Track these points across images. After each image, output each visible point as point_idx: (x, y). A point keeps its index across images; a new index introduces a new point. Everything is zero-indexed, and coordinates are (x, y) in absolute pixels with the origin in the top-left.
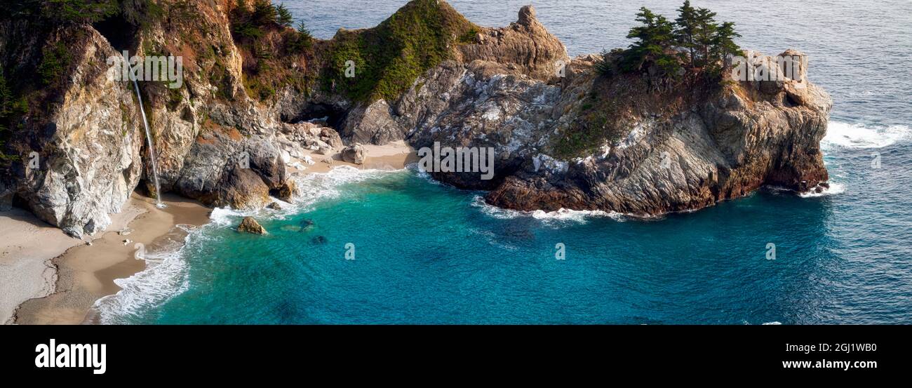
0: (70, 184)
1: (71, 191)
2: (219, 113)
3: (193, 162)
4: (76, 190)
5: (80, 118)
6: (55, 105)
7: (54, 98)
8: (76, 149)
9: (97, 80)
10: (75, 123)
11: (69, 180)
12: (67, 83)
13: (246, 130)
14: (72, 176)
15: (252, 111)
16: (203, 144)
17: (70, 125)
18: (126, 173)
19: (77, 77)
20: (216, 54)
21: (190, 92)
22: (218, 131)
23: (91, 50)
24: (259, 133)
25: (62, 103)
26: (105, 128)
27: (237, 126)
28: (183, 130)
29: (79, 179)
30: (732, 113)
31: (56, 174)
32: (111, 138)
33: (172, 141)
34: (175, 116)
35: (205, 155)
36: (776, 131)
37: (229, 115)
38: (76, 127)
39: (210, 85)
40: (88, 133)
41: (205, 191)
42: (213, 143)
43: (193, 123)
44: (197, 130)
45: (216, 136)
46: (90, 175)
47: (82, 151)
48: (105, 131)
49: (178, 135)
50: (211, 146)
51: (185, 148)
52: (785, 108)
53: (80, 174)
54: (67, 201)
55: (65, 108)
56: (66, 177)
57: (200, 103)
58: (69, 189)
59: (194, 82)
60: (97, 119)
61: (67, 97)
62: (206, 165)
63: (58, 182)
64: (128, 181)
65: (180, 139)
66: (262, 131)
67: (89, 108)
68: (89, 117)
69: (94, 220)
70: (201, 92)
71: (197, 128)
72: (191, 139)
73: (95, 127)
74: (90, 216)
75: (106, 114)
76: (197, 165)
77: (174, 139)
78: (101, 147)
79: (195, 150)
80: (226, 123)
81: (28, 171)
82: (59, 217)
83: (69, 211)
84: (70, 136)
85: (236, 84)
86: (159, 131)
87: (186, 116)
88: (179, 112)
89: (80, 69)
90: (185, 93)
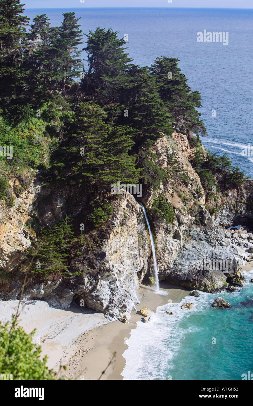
0: (112, 286)
1: (112, 290)
2: (196, 233)
3: (180, 263)
4: (116, 289)
5: (118, 246)
6: (104, 240)
7: (104, 236)
8: (115, 265)
9: (127, 223)
10: (115, 250)
11: (112, 284)
12: (110, 226)
13: (213, 243)
14: (114, 282)
15: (217, 232)
16: (185, 252)
17: (112, 251)
18: (139, 274)
19: (117, 222)
20: (194, 197)
21: (179, 221)
22: (195, 243)
23: (124, 204)
24: (221, 245)
25: (108, 239)
26: (132, 250)
27: (207, 241)
28: (173, 244)
29: (118, 283)
31: (103, 282)
32: (135, 255)
33: (167, 252)
34: (169, 238)
35: (188, 259)
37: (203, 235)
38: (116, 252)
39: (190, 217)
40: (122, 254)
41: (187, 281)
42: (192, 251)
43: (180, 240)
44: (182, 244)
45: (194, 247)
46: (122, 279)
47: (119, 266)
48: (132, 252)
49: (171, 249)
50: (191, 254)
51: (175, 256)
53: (118, 280)
54: (110, 295)
55: (110, 241)
56: (110, 283)
57: (185, 228)
58: (111, 289)
59: (182, 216)
60: (127, 245)
61: (112, 235)
62: (188, 266)
63: (105, 286)
64: (139, 278)
65: (172, 250)
66: (224, 243)
67: (122, 239)
68: (123, 245)
69: (126, 305)
70: (186, 221)
71: (182, 243)
72: (178, 249)
73: (126, 250)
74: (124, 303)
75: (132, 241)
76: (182, 265)
77: (169, 250)
78: (129, 262)
79: (181, 256)
80: (200, 239)
81: (86, 281)
82: (105, 306)
83: (111, 302)
84: (113, 257)
85: (207, 216)
86: (160, 246)
87: (176, 236)
88: (172, 234)
89: (118, 216)
90: (176, 223)
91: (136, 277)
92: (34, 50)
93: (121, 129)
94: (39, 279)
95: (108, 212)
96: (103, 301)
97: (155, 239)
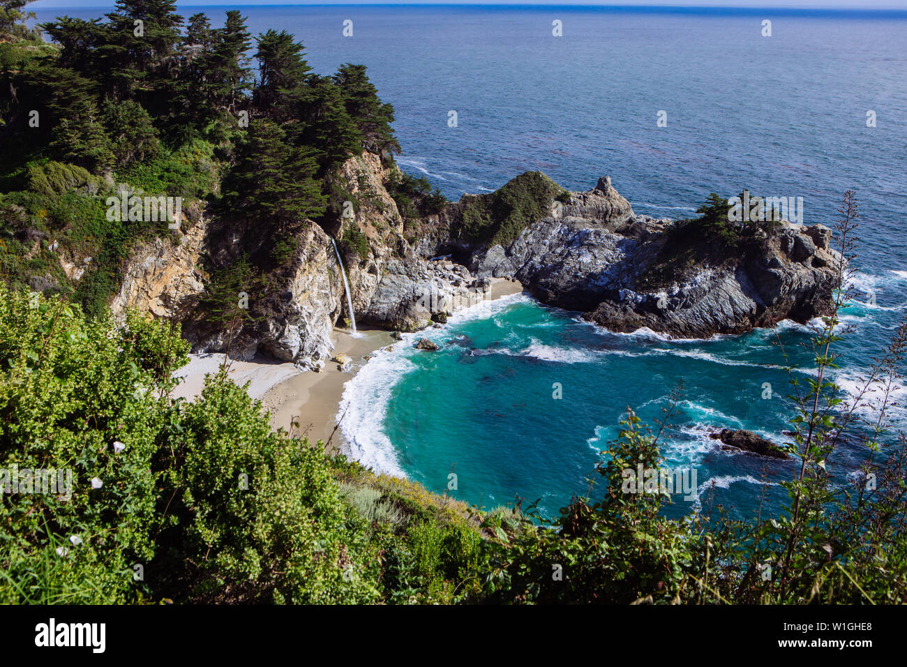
0: (302, 331)
1: (302, 336)
2: (394, 267)
3: (377, 301)
4: (306, 335)
5: (306, 285)
6: (289, 279)
7: (289, 274)
8: (304, 307)
9: (316, 258)
10: (303, 289)
11: (301, 329)
12: (296, 262)
13: (414, 277)
14: (304, 326)
15: (418, 264)
16: (384, 288)
17: (299, 291)
18: (332, 315)
19: (303, 258)
20: (391, 225)
21: (374, 254)
22: (393, 277)
23: (311, 236)
24: (424, 278)
25: (294, 277)
26: (322, 289)
27: (407, 274)
28: (369, 280)
29: (308, 327)
30: (773, 270)
31: (292, 327)
32: (326, 294)
33: (363, 289)
34: (364, 272)
35: (386, 296)
36: (804, 284)
37: (402, 268)
38: (304, 292)
39: (387, 248)
40: (311, 294)
41: (387, 320)
42: (391, 287)
43: (376, 274)
44: (379, 280)
45: (393, 282)
46: (313, 322)
47: (308, 308)
48: (322, 291)
49: (367, 285)
50: (390, 290)
51: (371, 293)
52: (813, 269)
53: (308, 323)
54: (300, 342)
55: (296, 280)
56: (299, 327)
57: (381, 261)
58: (301, 335)
59: (377, 247)
60: (317, 284)
61: (298, 273)
62: (387, 303)
63: (294, 331)
64: (333, 320)
65: (368, 287)
66: (426, 277)
67: (311, 277)
68: (312, 284)
69: (319, 352)
70: (382, 253)
71: (379, 278)
72: (375, 285)
73: (316, 289)
74: (316, 350)
75: (322, 278)
76: (381, 303)
77: (364, 287)
78: (320, 302)
79: (379, 293)
80: (400, 273)
81: (271, 327)
82: (295, 354)
83: (301, 349)
84: (300, 298)
85: (406, 246)
86: (354, 283)
87: (372, 270)
88: (367, 269)
89: (305, 251)
90: (371, 255)
91: (328, 319)
92: (193, 57)
93: (303, 150)
94: (216, 329)
95: (293, 246)
96: (292, 349)
97: (348, 274)
